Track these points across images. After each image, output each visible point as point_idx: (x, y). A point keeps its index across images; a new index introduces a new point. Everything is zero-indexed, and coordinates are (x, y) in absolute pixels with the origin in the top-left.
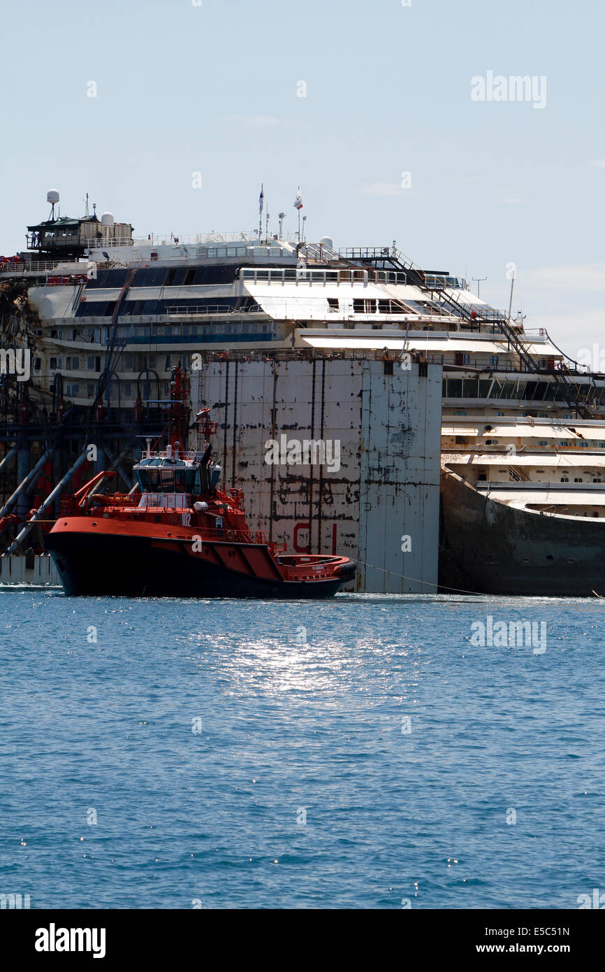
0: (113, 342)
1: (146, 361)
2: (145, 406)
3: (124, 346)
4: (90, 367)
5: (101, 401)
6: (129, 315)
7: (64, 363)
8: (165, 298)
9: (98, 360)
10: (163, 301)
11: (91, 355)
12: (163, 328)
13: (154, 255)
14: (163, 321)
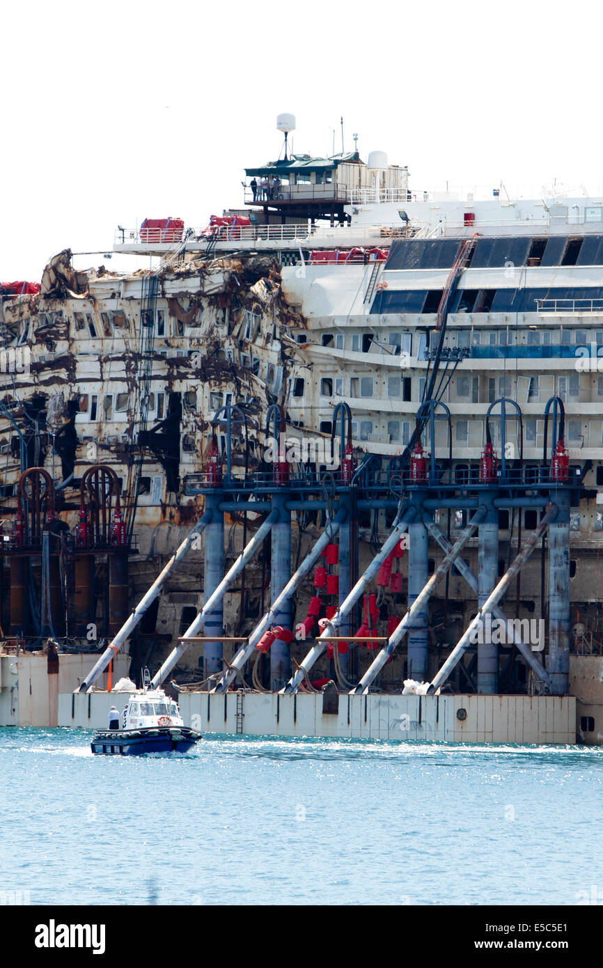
0: (439, 354)
1: (492, 385)
2: (499, 457)
3: (458, 361)
4: (392, 394)
5: (420, 446)
6: (467, 311)
7: (346, 386)
8: (529, 285)
9: (407, 382)
10: (526, 290)
11: (395, 375)
12: (525, 334)
13: (468, 217)
14: (527, 323)
